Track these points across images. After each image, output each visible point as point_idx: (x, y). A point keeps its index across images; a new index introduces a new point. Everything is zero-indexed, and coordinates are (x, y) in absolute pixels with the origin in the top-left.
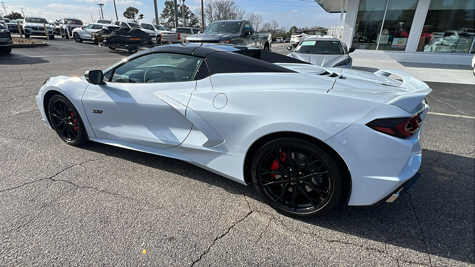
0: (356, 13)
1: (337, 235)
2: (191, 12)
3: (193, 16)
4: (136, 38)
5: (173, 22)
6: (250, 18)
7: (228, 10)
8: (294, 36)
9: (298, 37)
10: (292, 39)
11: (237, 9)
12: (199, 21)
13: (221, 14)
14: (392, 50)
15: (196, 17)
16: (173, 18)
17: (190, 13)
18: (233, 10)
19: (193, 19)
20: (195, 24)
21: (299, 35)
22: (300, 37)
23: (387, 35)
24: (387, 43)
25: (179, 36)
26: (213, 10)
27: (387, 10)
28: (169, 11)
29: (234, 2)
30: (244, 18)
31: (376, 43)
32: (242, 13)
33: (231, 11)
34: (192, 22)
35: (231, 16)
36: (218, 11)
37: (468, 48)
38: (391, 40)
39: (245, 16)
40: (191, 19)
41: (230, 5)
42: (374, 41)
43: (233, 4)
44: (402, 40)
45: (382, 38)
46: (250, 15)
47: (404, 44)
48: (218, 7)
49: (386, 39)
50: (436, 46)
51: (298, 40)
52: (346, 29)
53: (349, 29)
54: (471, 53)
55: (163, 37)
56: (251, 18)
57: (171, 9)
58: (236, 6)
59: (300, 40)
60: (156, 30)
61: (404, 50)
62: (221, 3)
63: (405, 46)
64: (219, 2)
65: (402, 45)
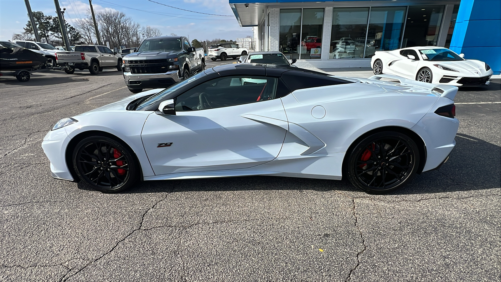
0: (278, 27)
1: (418, 196)
2: (70, 25)
3: (73, 31)
4: (25, 61)
5: (44, 38)
6: (146, 32)
7: (118, 23)
8: (212, 50)
9: (216, 50)
10: (210, 53)
11: (129, 22)
12: (82, 36)
13: (110, 28)
14: (311, 59)
15: (77, 32)
16: (45, 33)
17: (69, 27)
18: (125, 23)
19: (74, 34)
20: (77, 40)
21: (216, 49)
22: (218, 50)
23: (305, 46)
24: (306, 53)
25: (82, 56)
26: (99, 23)
27: (302, 25)
28: (37, 24)
29: (124, 14)
30: (140, 31)
31: (297, 53)
32: (136, 26)
33: (122, 24)
34: (72, 38)
35: (123, 30)
36: (105, 24)
37: (363, 54)
38: (309, 50)
39: (140, 29)
40: (71, 34)
41: (119, 18)
42: (295, 51)
43: (123, 16)
44: (317, 50)
45: (301, 49)
46: (146, 28)
47: (319, 53)
48: (104, 20)
49: (305, 50)
50: (338, 54)
51: (216, 53)
52: (272, 42)
53: (275, 42)
54: (365, 58)
55: (58, 58)
56: (148, 32)
57: (39, 22)
58: (127, 19)
59: (218, 53)
60: (42, 49)
61: (320, 58)
62: (108, 16)
63: (320, 55)
64: (105, 14)
65: (318, 54)
